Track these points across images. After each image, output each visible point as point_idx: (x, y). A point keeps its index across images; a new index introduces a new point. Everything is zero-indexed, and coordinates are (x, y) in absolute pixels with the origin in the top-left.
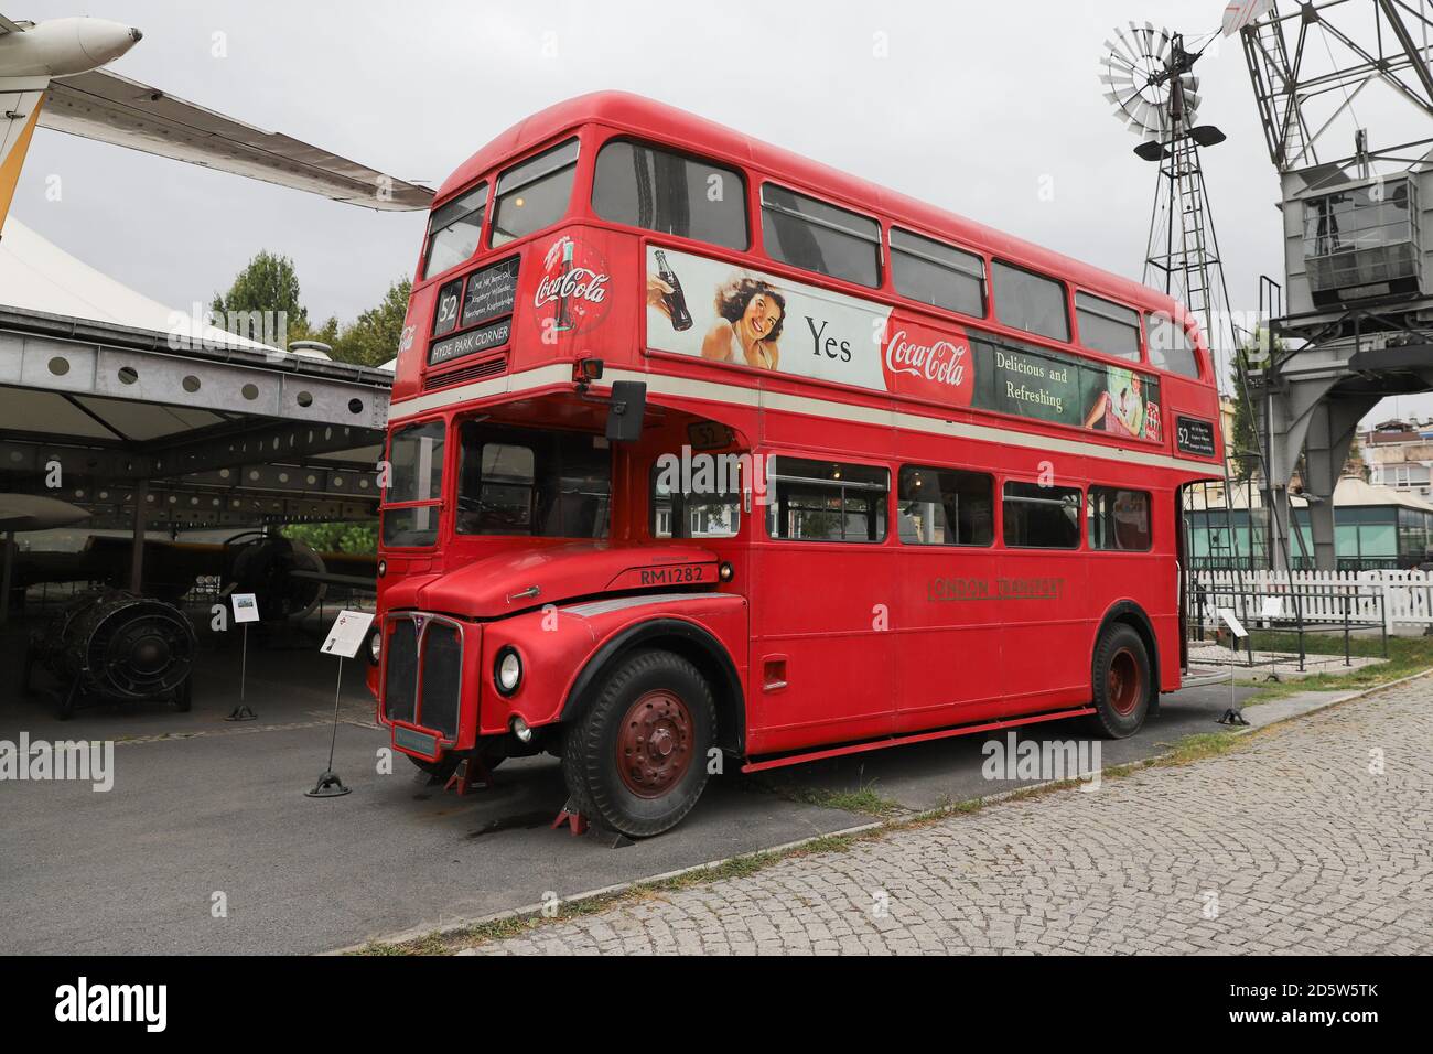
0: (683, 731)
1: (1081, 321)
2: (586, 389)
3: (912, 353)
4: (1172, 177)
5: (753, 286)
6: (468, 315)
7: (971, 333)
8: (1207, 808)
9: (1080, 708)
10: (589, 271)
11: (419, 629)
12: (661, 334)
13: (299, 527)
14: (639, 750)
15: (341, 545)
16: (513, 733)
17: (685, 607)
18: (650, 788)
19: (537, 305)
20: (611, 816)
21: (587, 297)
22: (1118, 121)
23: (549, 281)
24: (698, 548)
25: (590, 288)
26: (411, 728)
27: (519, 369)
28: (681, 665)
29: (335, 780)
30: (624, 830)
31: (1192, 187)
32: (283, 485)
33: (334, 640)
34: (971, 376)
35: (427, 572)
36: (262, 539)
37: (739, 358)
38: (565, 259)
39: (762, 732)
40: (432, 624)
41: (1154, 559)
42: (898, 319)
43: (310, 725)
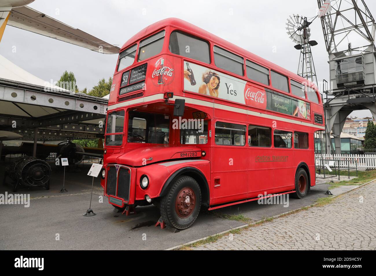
0: (193, 199)
1: (292, 87)
2: (168, 101)
3: (252, 94)
4: (304, 54)
5: (212, 74)
6: (131, 81)
7: (266, 89)
8: (335, 220)
9: (292, 191)
10: (168, 68)
11: (117, 169)
12: (188, 86)
13: (76, 141)
14: (181, 205)
15: (87, 145)
16: (146, 200)
17: (194, 163)
18: (185, 215)
19: (153, 77)
20: (174, 224)
21: (168, 75)
22: (290, 39)
23: (156, 71)
24: (195, 147)
25: (169, 72)
26: (115, 198)
27: (147, 95)
28: (192, 180)
29: (91, 211)
30: (177, 228)
31: (309, 56)
32: (74, 129)
33: (91, 172)
34: (266, 101)
35: (119, 153)
36: (67, 144)
37: (208, 94)
38: (161, 64)
39: (214, 199)
40: (121, 168)
41: (309, 151)
42: (248, 85)
43: (82, 194)
